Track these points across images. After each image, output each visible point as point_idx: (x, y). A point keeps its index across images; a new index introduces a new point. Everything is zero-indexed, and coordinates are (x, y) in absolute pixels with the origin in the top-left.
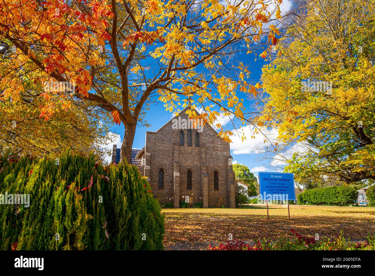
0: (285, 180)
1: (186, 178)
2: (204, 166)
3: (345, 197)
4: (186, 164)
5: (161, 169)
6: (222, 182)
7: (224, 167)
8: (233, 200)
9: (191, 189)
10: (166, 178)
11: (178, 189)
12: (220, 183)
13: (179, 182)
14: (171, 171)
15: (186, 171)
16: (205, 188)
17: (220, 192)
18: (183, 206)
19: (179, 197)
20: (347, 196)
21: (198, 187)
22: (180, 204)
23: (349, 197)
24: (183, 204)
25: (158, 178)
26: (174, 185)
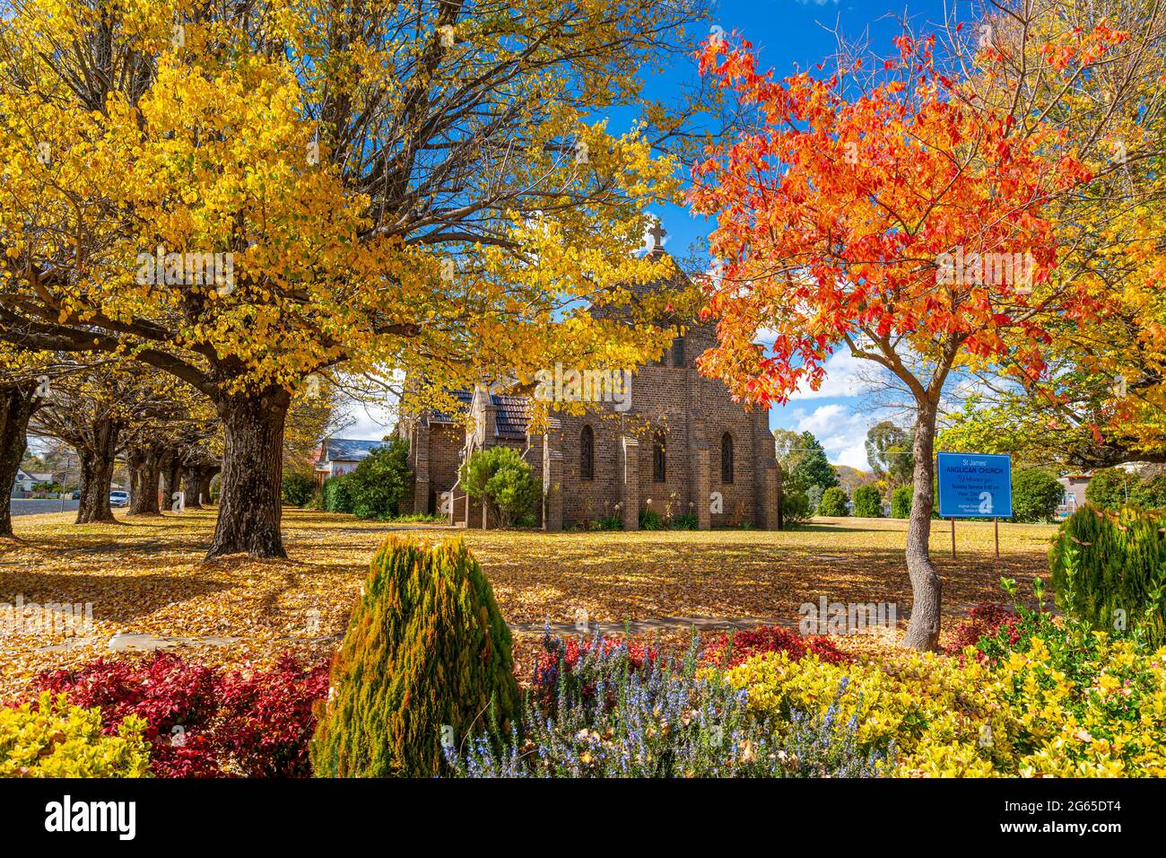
0: (993, 471)
1: (648, 452)
2: (698, 419)
3: (1029, 497)
4: (652, 413)
5: (588, 425)
6: (742, 462)
7: (747, 424)
8: (771, 508)
9: (664, 481)
10: (600, 451)
11: (635, 480)
12: (736, 464)
13: (636, 463)
15: (652, 431)
16: (702, 479)
17: (737, 488)
18: (648, 526)
19: (636, 501)
20: (1033, 496)
21: (682, 476)
22: (641, 518)
23: (1039, 498)
24: (648, 521)
25: (579, 452)
26: (622, 469)
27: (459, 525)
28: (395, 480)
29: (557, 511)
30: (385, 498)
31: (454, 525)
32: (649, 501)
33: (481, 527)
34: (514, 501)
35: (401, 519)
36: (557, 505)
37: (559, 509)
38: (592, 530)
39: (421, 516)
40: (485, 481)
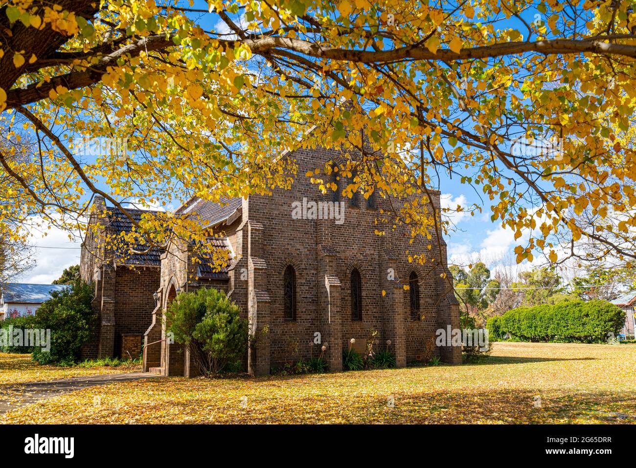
1: (349, 291)
2: (392, 259)
4: (348, 254)
5: (290, 265)
6: (427, 300)
9: (361, 319)
10: (302, 291)
11: (338, 320)
12: (422, 302)
13: (339, 303)
14: (312, 271)
15: (348, 271)
16: (397, 317)
17: (423, 324)
18: (351, 366)
19: (340, 341)
21: (376, 315)
22: (344, 359)
24: (351, 360)
25: (282, 292)
26: (325, 309)
27: (154, 372)
28: (80, 324)
29: (265, 354)
30: (68, 342)
31: (147, 371)
32: (353, 340)
33: (182, 374)
34: (225, 347)
35: (85, 363)
36: (264, 349)
37: (267, 352)
38: (299, 373)
39: (107, 360)
40: (192, 327)
